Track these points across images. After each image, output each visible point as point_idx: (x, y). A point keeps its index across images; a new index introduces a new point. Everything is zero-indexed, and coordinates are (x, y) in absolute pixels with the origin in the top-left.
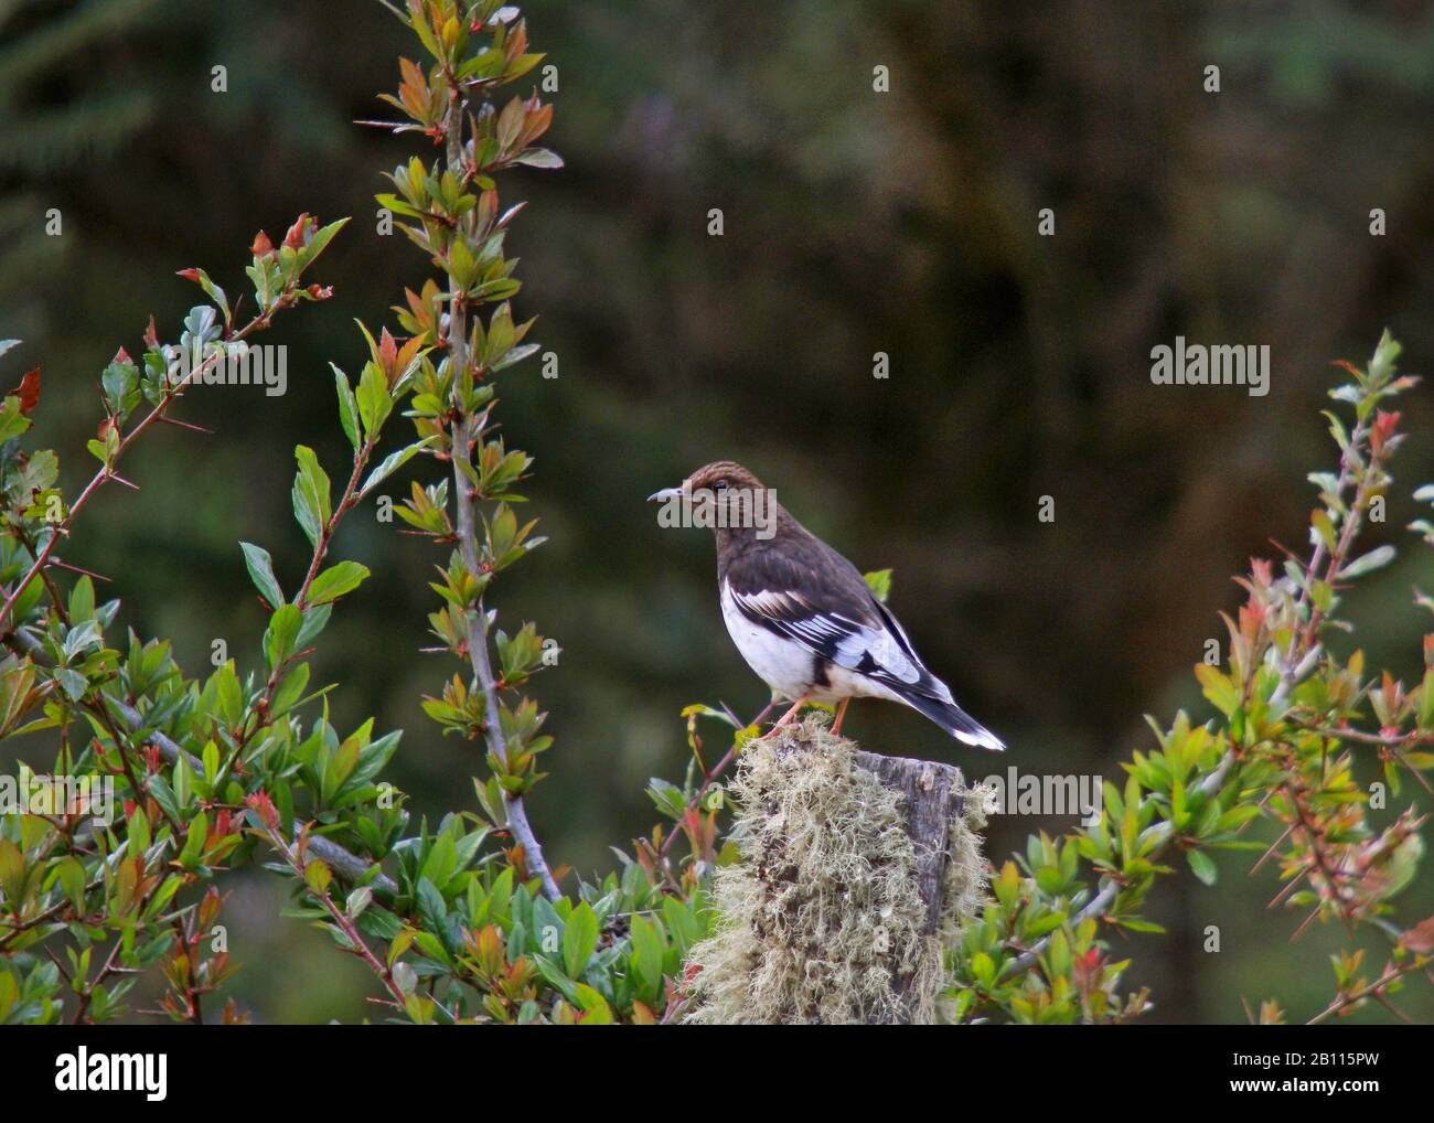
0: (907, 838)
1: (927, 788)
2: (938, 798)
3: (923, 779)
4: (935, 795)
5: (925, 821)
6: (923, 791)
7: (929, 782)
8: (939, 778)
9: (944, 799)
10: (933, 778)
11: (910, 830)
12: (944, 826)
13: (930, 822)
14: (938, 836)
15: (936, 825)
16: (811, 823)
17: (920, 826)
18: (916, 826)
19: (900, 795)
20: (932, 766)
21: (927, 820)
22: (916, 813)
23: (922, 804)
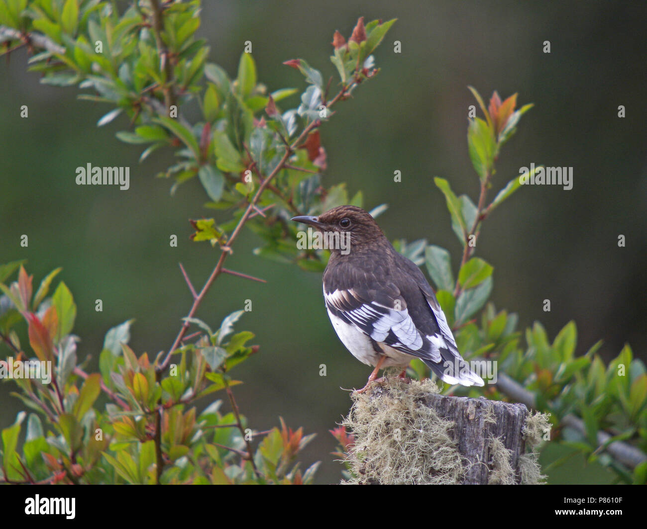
0: (458, 454)
1: (471, 417)
2: (479, 424)
3: (468, 411)
4: (477, 421)
5: (471, 442)
6: (469, 420)
7: (472, 413)
8: (479, 410)
9: (482, 425)
10: (475, 411)
11: (460, 448)
12: (483, 445)
13: (474, 442)
14: (479, 452)
15: (478, 444)
16: (385, 447)
17: (468, 446)
18: (465, 445)
19: (450, 424)
20: (474, 402)
21: (472, 441)
22: (465, 436)
23: (468, 429)
